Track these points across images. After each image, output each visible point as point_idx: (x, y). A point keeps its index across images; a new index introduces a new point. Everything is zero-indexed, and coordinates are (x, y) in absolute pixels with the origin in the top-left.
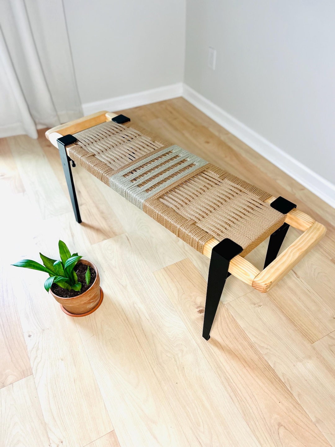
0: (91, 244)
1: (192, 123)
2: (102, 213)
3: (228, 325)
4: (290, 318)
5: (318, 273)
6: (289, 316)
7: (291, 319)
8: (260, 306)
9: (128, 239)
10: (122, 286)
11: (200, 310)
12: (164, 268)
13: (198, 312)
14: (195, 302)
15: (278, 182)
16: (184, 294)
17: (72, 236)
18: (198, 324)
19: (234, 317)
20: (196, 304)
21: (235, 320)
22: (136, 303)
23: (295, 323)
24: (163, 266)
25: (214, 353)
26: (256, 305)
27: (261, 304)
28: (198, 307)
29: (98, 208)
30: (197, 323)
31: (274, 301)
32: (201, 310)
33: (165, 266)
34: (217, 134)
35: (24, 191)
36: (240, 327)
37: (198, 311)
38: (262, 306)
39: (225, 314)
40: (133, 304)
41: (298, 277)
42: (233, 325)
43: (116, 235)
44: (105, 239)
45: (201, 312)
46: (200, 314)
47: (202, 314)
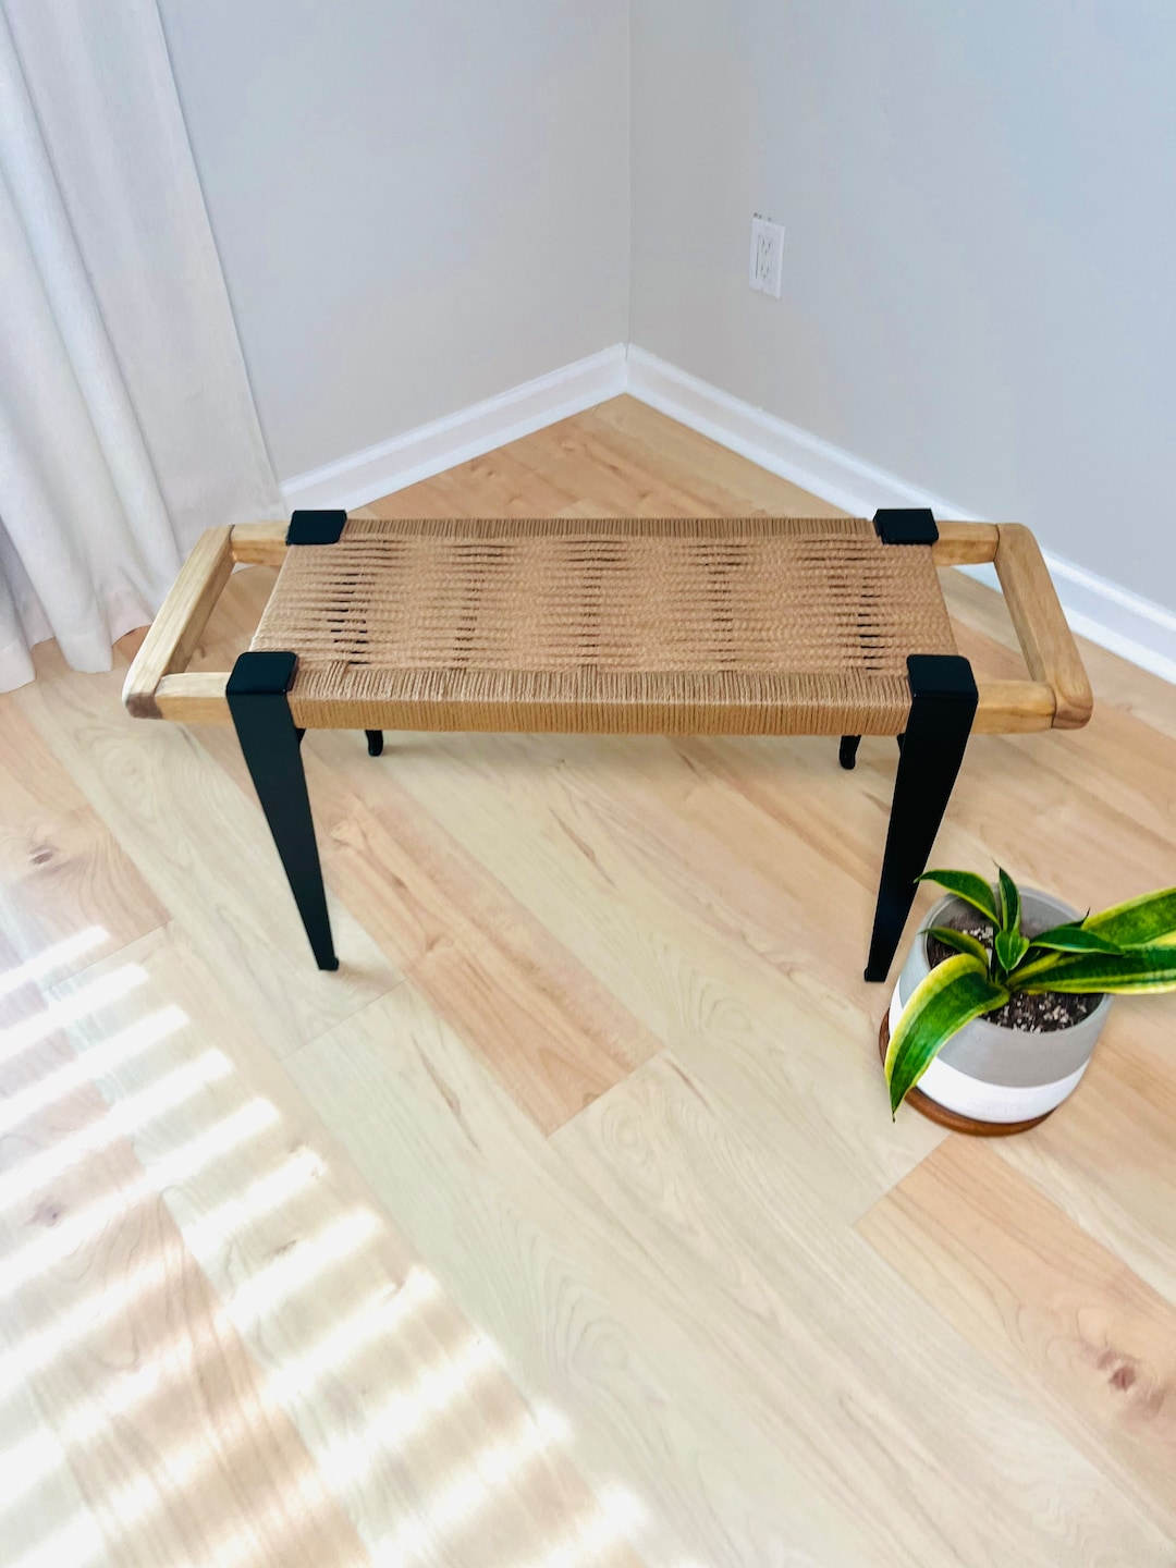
0: (546, 1130)
2: (529, 968)
9: (686, 1080)
10: (758, 1316)
11: (1116, 1375)
12: (888, 1196)
13: (1114, 1387)
14: (1081, 1339)
15: (1140, 714)
16: (1020, 1307)
17: (450, 1104)
18: (1138, 1443)
20: (1089, 1348)
22: (850, 1398)
24: (880, 1187)
28: (1105, 1360)
29: (503, 948)
30: (1131, 1438)
32: (1119, 1371)
33: (888, 1187)
35: (163, 917)
37: (1111, 1381)
40: (841, 1403)
43: (628, 1067)
44: (589, 1098)
45: (1123, 1379)
46: (1121, 1393)
47: (1131, 1391)
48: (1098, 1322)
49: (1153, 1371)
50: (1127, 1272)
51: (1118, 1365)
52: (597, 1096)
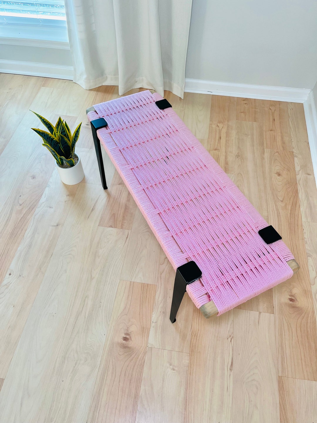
0: (99, 225)
1: (283, 143)
3: (134, 366)
4: (188, 399)
5: (253, 380)
6: (188, 397)
7: (188, 401)
8: (174, 370)
9: (127, 237)
10: (91, 276)
11: (125, 337)
12: (131, 282)
14: (128, 328)
16: (126, 315)
18: (115, 348)
19: (145, 364)
20: (127, 330)
21: (143, 366)
22: (88, 298)
23: (188, 407)
24: (132, 280)
25: (105, 380)
26: (171, 366)
27: (176, 369)
28: (127, 334)
30: (115, 346)
31: (189, 375)
32: (127, 338)
33: (133, 280)
34: (297, 168)
36: (142, 374)
37: (124, 337)
38: (175, 371)
39: (141, 355)
41: (230, 369)
42: (138, 369)
43: (122, 228)
44: (111, 226)
45: (125, 339)
46: (123, 340)
47: (124, 342)
48: (133, 329)
49: (131, 344)
50: (149, 330)
51: (128, 337)
52: (112, 227)
